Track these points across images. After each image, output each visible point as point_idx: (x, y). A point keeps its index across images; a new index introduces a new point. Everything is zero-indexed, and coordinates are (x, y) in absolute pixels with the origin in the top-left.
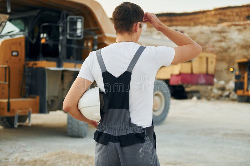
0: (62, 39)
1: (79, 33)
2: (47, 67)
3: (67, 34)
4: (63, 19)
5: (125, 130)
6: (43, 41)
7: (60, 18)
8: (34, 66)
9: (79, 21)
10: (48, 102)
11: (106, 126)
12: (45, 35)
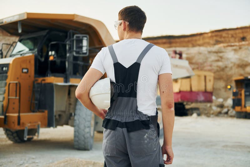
0: (69, 56)
1: (85, 50)
2: (55, 83)
3: (73, 51)
4: (70, 38)
5: (132, 117)
6: (51, 58)
7: (66, 37)
8: (43, 82)
9: (85, 39)
10: (55, 116)
11: (115, 113)
12: (53, 53)
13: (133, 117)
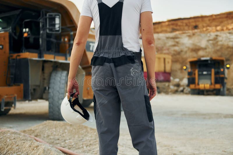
0: (42, 33)
1: (57, 28)
2: (29, 58)
3: (46, 29)
4: (43, 16)
6: (26, 35)
7: (39, 16)
8: (18, 58)
9: (57, 17)
10: (31, 90)
11: (102, 51)
12: (27, 30)
13: (119, 53)
